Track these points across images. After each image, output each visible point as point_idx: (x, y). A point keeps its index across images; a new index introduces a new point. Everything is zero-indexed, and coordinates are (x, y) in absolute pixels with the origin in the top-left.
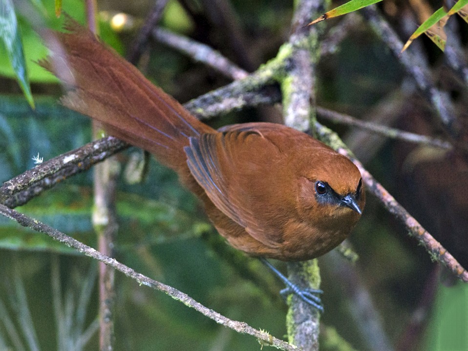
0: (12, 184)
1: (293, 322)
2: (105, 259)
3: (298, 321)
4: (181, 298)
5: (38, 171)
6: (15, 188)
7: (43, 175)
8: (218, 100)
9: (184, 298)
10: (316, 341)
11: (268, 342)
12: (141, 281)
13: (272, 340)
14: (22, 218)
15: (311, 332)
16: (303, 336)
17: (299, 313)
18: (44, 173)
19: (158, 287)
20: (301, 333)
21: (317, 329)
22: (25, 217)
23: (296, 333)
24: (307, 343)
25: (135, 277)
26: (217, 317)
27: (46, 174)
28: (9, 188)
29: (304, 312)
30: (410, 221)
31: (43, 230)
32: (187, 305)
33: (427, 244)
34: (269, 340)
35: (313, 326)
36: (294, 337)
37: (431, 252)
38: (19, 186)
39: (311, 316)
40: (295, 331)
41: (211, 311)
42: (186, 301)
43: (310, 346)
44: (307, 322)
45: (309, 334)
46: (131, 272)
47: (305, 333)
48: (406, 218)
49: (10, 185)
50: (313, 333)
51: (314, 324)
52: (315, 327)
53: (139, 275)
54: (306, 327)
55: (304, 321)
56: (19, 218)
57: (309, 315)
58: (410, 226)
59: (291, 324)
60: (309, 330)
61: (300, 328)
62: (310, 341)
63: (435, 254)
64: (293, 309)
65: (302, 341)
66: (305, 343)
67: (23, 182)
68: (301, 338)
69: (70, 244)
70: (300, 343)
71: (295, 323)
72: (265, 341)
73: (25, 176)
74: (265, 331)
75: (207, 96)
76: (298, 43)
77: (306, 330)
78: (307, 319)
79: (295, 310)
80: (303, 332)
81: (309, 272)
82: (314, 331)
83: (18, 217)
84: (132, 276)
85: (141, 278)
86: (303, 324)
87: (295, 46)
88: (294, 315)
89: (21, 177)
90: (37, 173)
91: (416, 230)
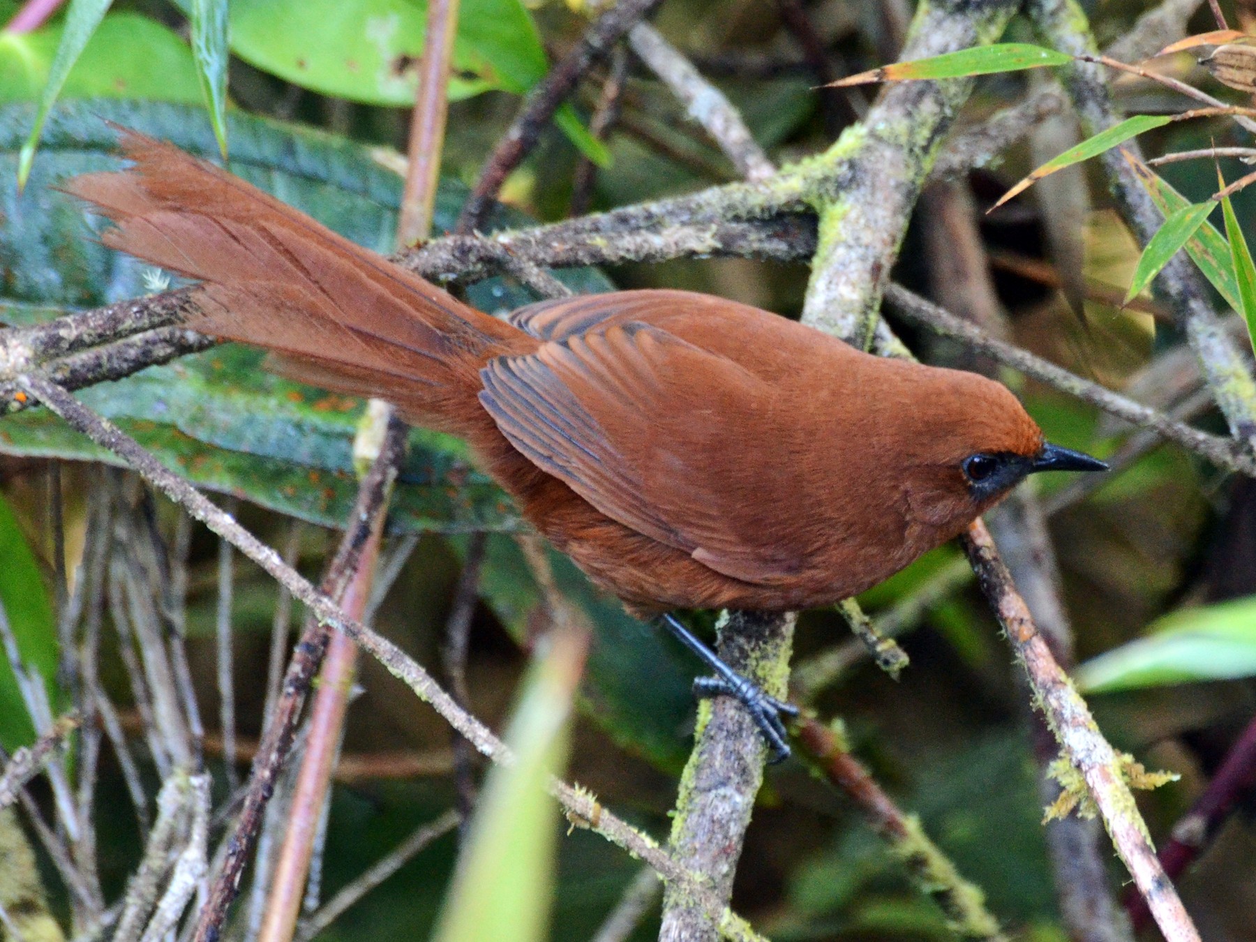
0: (73, 325)
1: (691, 785)
2: (251, 546)
3: (703, 784)
4: (408, 674)
5: (146, 307)
6: (77, 336)
7: (156, 320)
8: (654, 224)
9: (414, 675)
10: (735, 839)
11: (587, 820)
12: (323, 616)
13: (598, 818)
14: (75, 410)
15: (726, 818)
16: (705, 822)
17: (711, 766)
18: (160, 315)
19: (360, 637)
20: (703, 814)
21: (744, 812)
22: (82, 411)
23: (690, 812)
24: (710, 841)
25: (313, 605)
26: (480, 736)
27: (165, 317)
28: (63, 332)
29: (722, 766)
30: (1009, 602)
31: (119, 448)
32: (418, 694)
33: (1030, 664)
34: (591, 815)
35: (736, 803)
36: (685, 820)
37: (1036, 685)
38: (90, 335)
39: (736, 779)
40: (690, 807)
41: (469, 720)
42: (418, 683)
43: (714, 849)
44: (722, 791)
45: (720, 821)
46: (304, 591)
47: (712, 816)
48: (1003, 593)
49: (66, 325)
50: (728, 822)
51: (738, 798)
52: (740, 807)
53: (320, 601)
54: (716, 802)
55: (716, 788)
56: (67, 411)
57: (732, 775)
58: (1006, 613)
59: (687, 788)
60: (723, 809)
61: (703, 802)
62: (720, 836)
63: (1041, 691)
64: (701, 754)
65: (700, 833)
66: (705, 839)
67: (100, 326)
68: (698, 824)
69: (176, 495)
70: (695, 836)
71: (696, 788)
72: (582, 817)
73: (110, 312)
74: (587, 792)
75: (632, 210)
76: (881, 127)
77: (716, 808)
78: (724, 784)
79: (705, 756)
80: (708, 811)
81: (760, 673)
82: (734, 816)
83: (66, 407)
84: (304, 600)
85: (325, 608)
86: (712, 794)
87: (873, 134)
88: (698, 768)
89: (102, 313)
90: (141, 312)
91: (1016, 626)
